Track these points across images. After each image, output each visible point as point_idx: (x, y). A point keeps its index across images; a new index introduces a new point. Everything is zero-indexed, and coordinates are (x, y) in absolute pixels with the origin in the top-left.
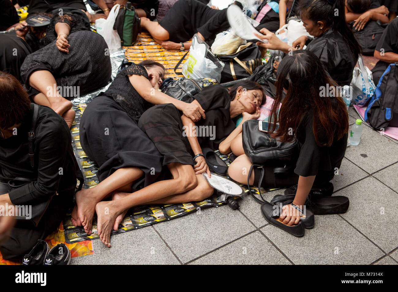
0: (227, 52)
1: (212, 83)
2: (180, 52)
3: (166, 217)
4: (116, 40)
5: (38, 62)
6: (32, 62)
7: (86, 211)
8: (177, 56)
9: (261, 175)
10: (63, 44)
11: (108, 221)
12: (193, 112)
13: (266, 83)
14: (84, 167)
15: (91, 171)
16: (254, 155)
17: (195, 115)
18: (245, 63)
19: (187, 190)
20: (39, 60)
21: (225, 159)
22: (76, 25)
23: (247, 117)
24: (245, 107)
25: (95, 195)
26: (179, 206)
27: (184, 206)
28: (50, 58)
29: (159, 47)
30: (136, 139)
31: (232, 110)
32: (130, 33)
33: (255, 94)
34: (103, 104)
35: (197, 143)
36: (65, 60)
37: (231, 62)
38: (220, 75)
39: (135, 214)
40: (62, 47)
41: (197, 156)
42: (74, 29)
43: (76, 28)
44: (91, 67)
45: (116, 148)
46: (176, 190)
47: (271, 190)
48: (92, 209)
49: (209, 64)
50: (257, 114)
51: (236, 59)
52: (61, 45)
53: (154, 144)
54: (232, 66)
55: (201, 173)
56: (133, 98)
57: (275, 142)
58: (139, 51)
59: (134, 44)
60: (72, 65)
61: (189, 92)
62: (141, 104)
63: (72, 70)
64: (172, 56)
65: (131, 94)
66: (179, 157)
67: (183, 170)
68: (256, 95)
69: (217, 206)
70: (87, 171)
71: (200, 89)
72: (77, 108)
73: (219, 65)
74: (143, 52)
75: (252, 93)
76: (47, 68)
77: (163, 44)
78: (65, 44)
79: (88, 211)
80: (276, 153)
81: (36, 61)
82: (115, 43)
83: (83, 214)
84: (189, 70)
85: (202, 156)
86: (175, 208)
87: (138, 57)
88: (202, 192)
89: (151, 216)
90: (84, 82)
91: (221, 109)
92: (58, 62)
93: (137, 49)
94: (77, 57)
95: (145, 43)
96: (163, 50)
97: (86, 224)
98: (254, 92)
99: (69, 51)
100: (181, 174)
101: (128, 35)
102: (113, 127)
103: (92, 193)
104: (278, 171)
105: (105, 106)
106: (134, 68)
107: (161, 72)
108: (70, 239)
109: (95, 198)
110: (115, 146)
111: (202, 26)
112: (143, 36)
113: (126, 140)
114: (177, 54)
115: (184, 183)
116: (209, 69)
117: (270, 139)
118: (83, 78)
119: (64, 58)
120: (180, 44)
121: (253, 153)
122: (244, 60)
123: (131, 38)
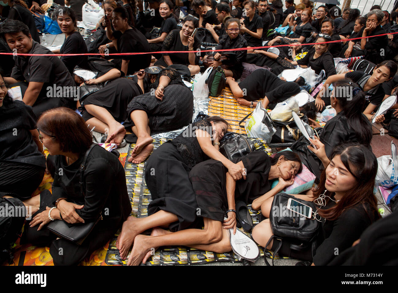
0: (281, 119)
1: (263, 143)
2: (249, 108)
3: (188, 261)
4: (205, 91)
5: (139, 104)
6: (135, 103)
7: (125, 241)
8: (246, 111)
9: (278, 246)
10: (159, 94)
11: (139, 255)
12: (236, 173)
13: (305, 151)
14: (144, 194)
15: (148, 199)
16: (277, 229)
17: (238, 176)
18: (294, 131)
19: (210, 243)
20: (140, 102)
21: (254, 215)
22: (175, 79)
23: (282, 183)
24: (282, 175)
25: (136, 228)
26: (202, 253)
27: (206, 253)
28: (148, 101)
29: (235, 101)
30: (182, 188)
31: (271, 174)
32: (216, 88)
33: (293, 164)
34: (165, 152)
35: (233, 199)
36: (158, 105)
37: (283, 127)
38: (271, 138)
39: (165, 250)
40: (158, 96)
41: (230, 211)
42: (173, 81)
43: (174, 80)
44: (175, 113)
45: (165, 191)
46: (202, 241)
47: (284, 258)
48: (131, 239)
49: (264, 128)
50: (291, 182)
51: (287, 126)
52: (158, 94)
53: (195, 196)
54: (283, 131)
55: (228, 229)
56: (195, 148)
57: (298, 224)
58: (220, 102)
59: (218, 95)
60: (162, 109)
61: (240, 151)
62: (199, 153)
63: (162, 112)
64: (242, 111)
65: (193, 144)
66: (211, 212)
67: (212, 224)
68: (294, 166)
69: (233, 262)
70: (145, 198)
71: (250, 150)
72: (159, 141)
73: (271, 131)
74: (222, 104)
75: (291, 164)
76: (144, 109)
77: (238, 100)
78: (161, 94)
79: (127, 241)
80: (297, 233)
81: (137, 103)
82: (204, 93)
83: (122, 243)
84: (249, 128)
85: (234, 212)
86: (198, 254)
87: (217, 107)
88: (223, 247)
89: (176, 256)
90: (169, 122)
91: (261, 173)
92: (153, 106)
93: (219, 100)
94: (167, 104)
95: (226, 96)
96: (238, 104)
97: (122, 252)
98: (293, 163)
99: (163, 99)
100: (209, 228)
101: (215, 89)
102: (167, 174)
103: (135, 226)
104: (294, 249)
105: (167, 154)
106: (202, 123)
107: (224, 128)
108: (109, 260)
109: (136, 231)
110: (165, 189)
111: (270, 91)
112: (227, 91)
113: (174, 187)
114: (246, 109)
115: (209, 237)
116: (263, 132)
117: (294, 219)
118: (169, 120)
119: (158, 103)
120: (251, 102)
121: (276, 227)
122: (294, 128)
123: (216, 91)
